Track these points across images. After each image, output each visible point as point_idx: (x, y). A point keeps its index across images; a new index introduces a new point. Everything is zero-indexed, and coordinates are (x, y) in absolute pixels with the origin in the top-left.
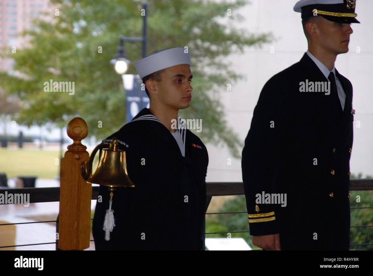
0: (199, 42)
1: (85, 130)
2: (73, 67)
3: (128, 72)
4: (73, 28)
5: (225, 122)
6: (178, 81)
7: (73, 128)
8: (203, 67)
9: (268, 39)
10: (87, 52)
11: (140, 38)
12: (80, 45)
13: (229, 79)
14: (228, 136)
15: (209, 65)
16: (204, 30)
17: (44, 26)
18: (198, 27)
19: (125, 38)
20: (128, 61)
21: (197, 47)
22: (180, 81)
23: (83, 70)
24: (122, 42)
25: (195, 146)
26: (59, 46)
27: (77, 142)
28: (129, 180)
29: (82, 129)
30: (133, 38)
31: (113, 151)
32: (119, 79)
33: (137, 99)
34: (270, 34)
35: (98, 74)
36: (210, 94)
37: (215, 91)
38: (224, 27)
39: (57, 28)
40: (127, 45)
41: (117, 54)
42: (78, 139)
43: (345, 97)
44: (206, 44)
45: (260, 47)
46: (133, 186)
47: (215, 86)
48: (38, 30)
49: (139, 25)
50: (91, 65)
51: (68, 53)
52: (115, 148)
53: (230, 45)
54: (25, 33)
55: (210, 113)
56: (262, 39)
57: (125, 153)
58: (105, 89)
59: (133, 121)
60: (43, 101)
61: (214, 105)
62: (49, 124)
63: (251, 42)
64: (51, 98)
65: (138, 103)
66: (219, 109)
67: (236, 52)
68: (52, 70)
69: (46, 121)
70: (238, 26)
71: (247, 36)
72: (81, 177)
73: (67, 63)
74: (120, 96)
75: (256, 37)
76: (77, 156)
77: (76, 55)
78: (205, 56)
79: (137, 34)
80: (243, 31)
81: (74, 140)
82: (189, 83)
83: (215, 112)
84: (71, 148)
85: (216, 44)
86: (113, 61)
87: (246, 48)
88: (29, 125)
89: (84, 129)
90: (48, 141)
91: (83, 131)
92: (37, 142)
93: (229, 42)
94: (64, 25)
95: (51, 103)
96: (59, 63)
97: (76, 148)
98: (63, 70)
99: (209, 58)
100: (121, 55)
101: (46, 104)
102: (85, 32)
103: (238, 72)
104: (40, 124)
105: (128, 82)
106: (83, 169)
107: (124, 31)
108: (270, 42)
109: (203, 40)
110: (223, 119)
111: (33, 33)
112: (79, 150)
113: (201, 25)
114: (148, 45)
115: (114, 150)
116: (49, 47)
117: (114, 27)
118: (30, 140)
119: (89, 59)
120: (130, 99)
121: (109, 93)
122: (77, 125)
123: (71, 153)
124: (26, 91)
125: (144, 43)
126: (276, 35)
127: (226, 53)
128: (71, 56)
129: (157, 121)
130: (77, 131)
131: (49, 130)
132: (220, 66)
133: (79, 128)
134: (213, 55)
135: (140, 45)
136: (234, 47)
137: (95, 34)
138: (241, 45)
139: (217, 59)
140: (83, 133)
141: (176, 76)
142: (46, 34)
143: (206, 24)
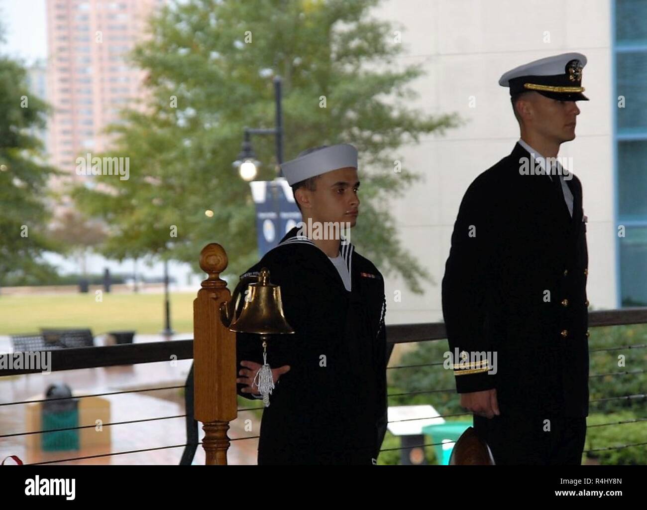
0: (356, 131)
1: (223, 259)
2: (178, 175)
3: (258, 178)
4: (177, 119)
5: (397, 242)
6: (339, 190)
7: (207, 257)
8: (363, 166)
9: (453, 122)
10: (199, 152)
11: (273, 129)
12: (187, 143)
13: (401, 181)
14: (403, 262)
15: (371, 162)
16: (362, 113)
17: (136, 118)
18: (354, 110)
19: (251, 130)
20: (257, 162)
21: (353, 138)
22: (342, 191)
23: (194, 178)
24: (247, 136)
25: (365, 275)
26: (159, 146)
27: (214, 276)
28: (286, 324)
29: (219, 258)
30: (263, 129)
31: (263, 286)
32: (245, 188)
33: (273, 215)
34: (455, 115)
35: (215, 182)
36: (375, 203)
37: (381, 199)
38: (391, 108)
39: (155, 120)
40: (254, 140)
41: (242, 154)
42: (214, 272)
43: (573, 198)
44: (366, 134)
45: (442, 133)
46: (293, 333)
47: (382, 192)
48: (128, 125)
49: (271, 110)
50: (206, 171)
51: (172, 154)
52: (264, 281)
53: (400, 134)
54: (109, 130)
55: (376, 230)
56: (444, 123)
57: (279, 288)
58: (225, 203)
59: (281, 244)
60: (139, 223)
61: (381, 218)
62: (148, 256)
63: (429, 128)
64: (150, 219)
65: (273, 221)
66: (388, 224)
67: (408, 142)
68: (149, 180)
69: (145, 253)
70: (410, 106)
71: (424, 119)
72: (221, 322)
73: (171, 169)
74: (248, 212)
75: (436, 119)
76: (213, 295)
77: (183, 156)
78: (365, 150)
79: (268, 124)
80: (417, 113)
81: (209, 274)
82: (355, 192)
83: (383, 229)
84: (206, 285)
85: (380, 133)
86: (236, 163)
87: (422, 136)
88: (121, 257)
89: (222, 257)
90: (146, 281)
91: (221, 260)
92: (130, 284)
93: (398, 129)
94: (163, 116)
95: (151, 225)
96: (159, 170)
97: (212, 284)
98: (165, 178)
99: (372, 152)
100: (248, 154)
101: (143, 228)
102: (194, 124)
103: (412, 171)
104: (136, 257)
105: (259, 191)
106: (223, 312)
107: (249, 119)
108: (456, 126)
109: (361, 128)
110: (394, 238)
111: (121, 129)
112: (217, 287)
113: (358, 106)
114: (284, 139)
115: (264, 284)
116: (145, 147)
117: (235, 115)
118: (119, 280)
119: (201, 163)
120: (262, 215)
121: (231, 208)
122: (213, 253)
123: (205, 291)
124: (115, 212)
125: (279, 135)
126: (463, 116)
127: (394, 144)
128: (177, 159)
129: (310, 243)
130: (212, 261)
131: (150, 264)
132: (388, 163)
133: (215, 257)
134: (376, 147)
135: (273, 138)
136: (405, 136)
137: (207, 126)
138: (415, 133)
139: (383, 154)
140: (221, 263)
141: (336, 184)
142: (140, 130)
143: (364, 104)
